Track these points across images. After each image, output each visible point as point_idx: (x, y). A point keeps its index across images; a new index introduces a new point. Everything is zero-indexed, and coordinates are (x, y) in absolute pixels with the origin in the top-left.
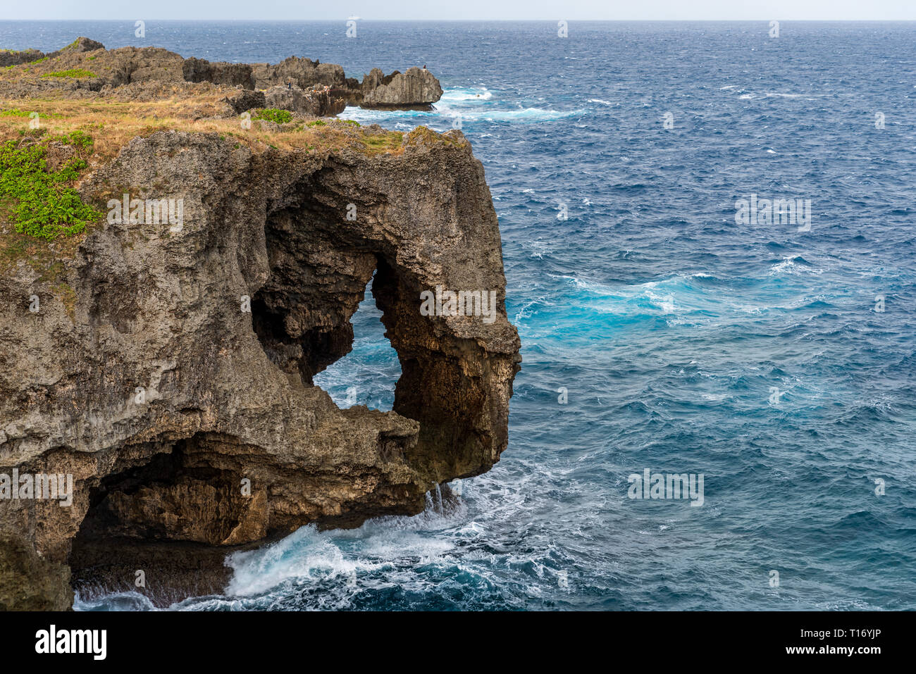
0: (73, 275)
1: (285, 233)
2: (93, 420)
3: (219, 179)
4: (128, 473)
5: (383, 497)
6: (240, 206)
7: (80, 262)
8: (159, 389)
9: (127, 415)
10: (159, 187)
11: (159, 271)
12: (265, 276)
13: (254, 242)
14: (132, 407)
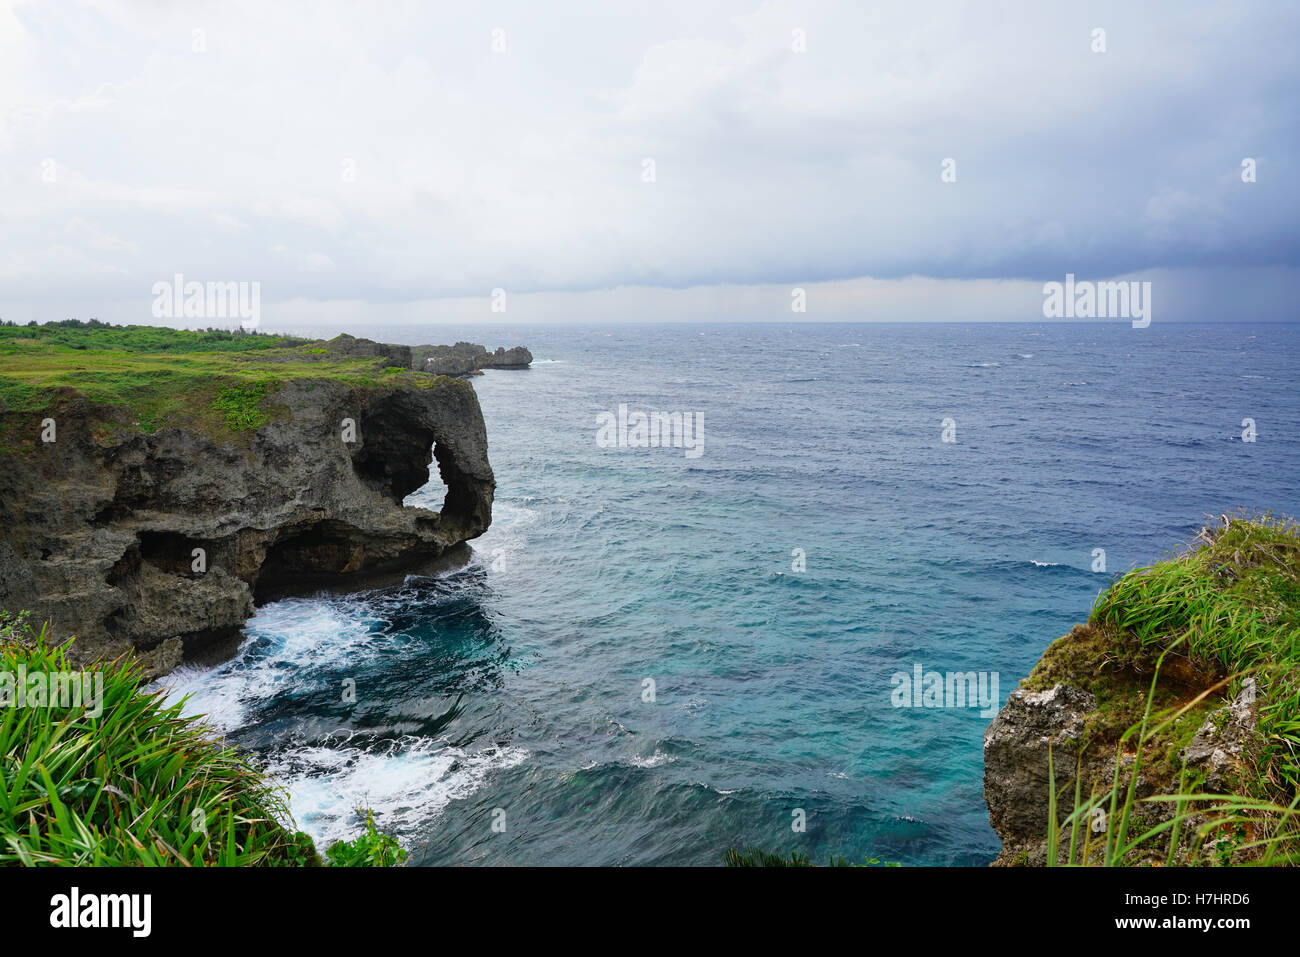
0: (254, 447)
1: (382, 426)
2: (265, 515)
3: (333, 401)
4: (287, 540)
5: (421, 548)
7: (257, 440)
8: (301, 499)
9: (284, 511)
10: (301, 404)
11: (300, 444)
14: (286, 508)
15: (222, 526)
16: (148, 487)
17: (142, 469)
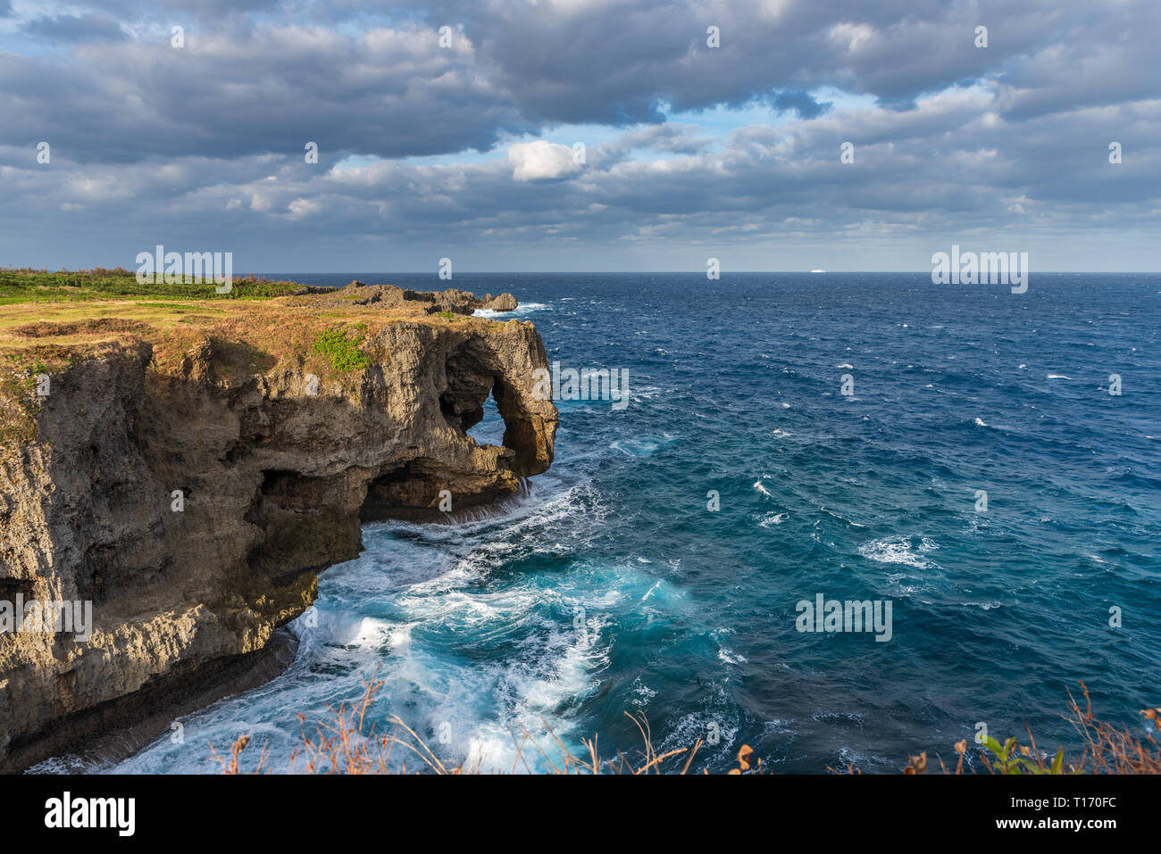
0: (358, 388)
1: (453, 367)
2: (369, 453)
3: (423, 344)
4: (384, 476)
6: (434, 356)
8: (399, 438)
9: (384, 450)
10: (398, 348)
11: (397, 386)
12: (445, 387)
13: (440, 371)
14: (387, 447)
15: (332, 464)
16: (265, 427)
17: (259, 410)
